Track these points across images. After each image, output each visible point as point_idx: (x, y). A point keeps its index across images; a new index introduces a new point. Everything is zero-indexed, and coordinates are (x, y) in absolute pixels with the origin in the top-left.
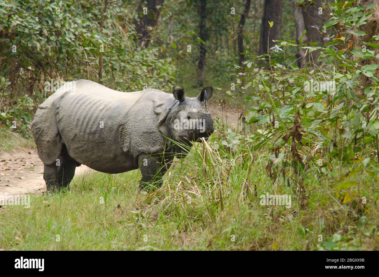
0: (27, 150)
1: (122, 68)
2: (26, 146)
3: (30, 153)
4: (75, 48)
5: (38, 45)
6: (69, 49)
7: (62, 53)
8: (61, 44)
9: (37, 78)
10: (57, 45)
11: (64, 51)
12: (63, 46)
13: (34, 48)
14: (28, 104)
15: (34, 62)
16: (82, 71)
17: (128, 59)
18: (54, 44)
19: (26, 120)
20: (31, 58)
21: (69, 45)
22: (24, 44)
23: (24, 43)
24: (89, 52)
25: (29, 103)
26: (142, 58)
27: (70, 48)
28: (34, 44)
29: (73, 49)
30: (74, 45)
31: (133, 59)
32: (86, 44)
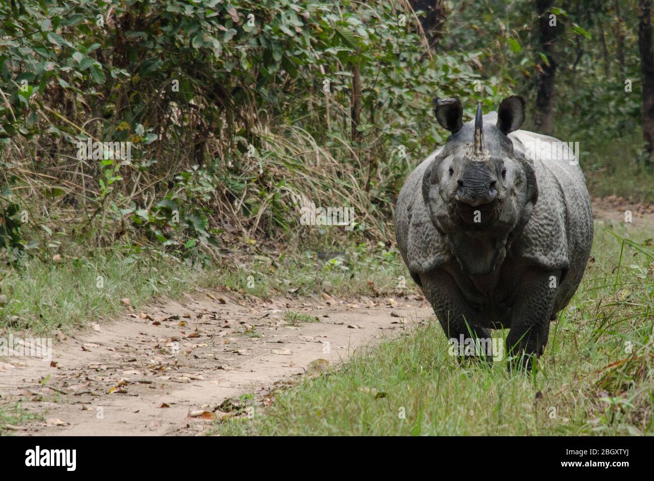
0: (215, 295)
1: (395, 102)
2: (210, 286)
3: (222, 302)
4: (302, 50)
5: (217, 44)
6: (289, 54)
7: (274, 63)
8: (268, 41)
9: (214, 126)
10: (259, 43)
11: (277, 57)
12: (274, 47)
13: (206, 51)
14: (199, 189)
15: (205, 86)
16: (310, 107)
17: (408, 80)
18: (253, 41)
19: (195, 225)
20: (198, 77)
21: (287, 44)
22: (182, 45)
23: (182, 41)
24: (337, 59)
25: (201, 185)
26: (445, 76)
27: (291, 52)
28: (205, 43)
29: (297, 53)
30: (301, 43)
31: (421, 79)
32: (326, 41)
